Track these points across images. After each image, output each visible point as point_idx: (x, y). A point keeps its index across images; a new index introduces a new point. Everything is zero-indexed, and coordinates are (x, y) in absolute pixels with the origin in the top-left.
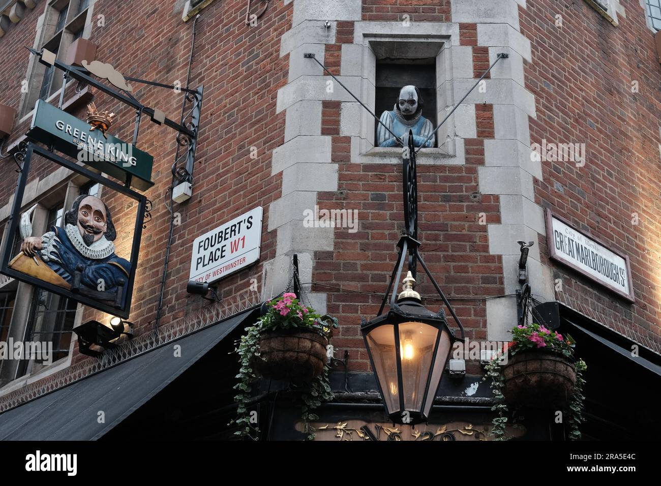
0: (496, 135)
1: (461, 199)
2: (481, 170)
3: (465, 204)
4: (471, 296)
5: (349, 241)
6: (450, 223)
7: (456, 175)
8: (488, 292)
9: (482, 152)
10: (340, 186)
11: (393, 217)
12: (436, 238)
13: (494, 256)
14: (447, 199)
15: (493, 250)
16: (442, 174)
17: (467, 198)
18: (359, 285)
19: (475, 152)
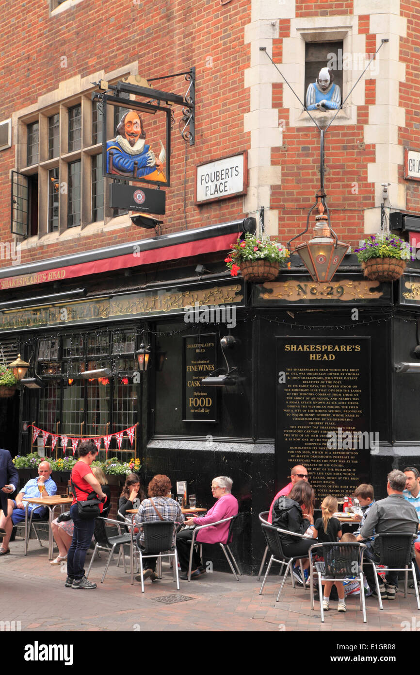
0: (377, 102)
1: (353, 148)
2: (366, 127)
3: (355, 151)
4: (356, 208)
5: (290, 178)
6: (346, 163)
7: (351, 131)
8: (366, 205)
9: (367, 115)
10: (284, 143)
11: (314, 161)
12: (338, 173)
13: (370, 184)
14: (345, 148)
15: (370, 180)
16: (343, 132)
17: (357, 147)
18: (296, 204)
19: (363, 114)
